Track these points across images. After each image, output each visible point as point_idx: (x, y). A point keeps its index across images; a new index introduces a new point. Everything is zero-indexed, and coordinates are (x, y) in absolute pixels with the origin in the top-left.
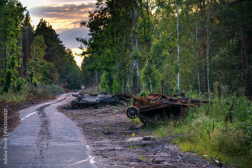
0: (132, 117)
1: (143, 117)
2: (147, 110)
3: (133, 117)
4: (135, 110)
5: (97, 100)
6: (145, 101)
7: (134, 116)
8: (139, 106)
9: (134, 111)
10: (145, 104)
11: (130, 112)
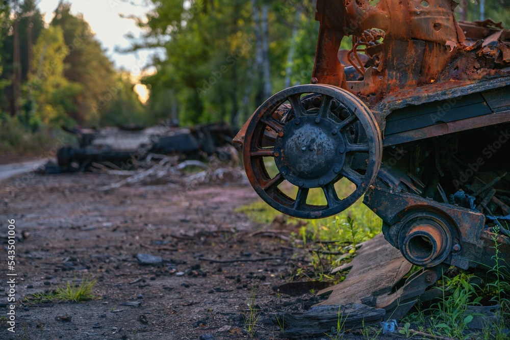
0: (303, 192)
1: (413, 200)
2: (453, 128)
3: (317, 197)
4: (337, 126)
5: (143, 146)
6: (438, 35)
7: (328, 188)
8: (371, 85)
9: (328, 129)
10: (435, 62)
11: (278, 145)
